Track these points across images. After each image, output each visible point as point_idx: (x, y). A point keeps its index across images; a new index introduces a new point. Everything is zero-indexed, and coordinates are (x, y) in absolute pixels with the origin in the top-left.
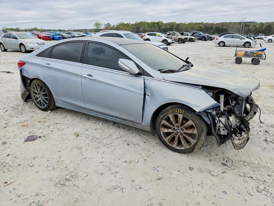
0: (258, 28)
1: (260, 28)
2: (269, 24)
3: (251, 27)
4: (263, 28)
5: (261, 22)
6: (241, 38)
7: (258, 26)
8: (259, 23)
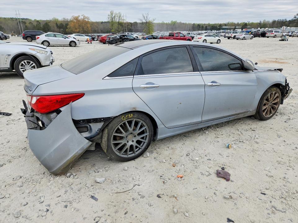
0: (35, 25)
1: (38, 26)
2: (45, 23)
3: (27, 24)
4: (42, 26)
5: (35, 19)
6: (64, 37)
7: (35, 24)
8: (33, 20)
